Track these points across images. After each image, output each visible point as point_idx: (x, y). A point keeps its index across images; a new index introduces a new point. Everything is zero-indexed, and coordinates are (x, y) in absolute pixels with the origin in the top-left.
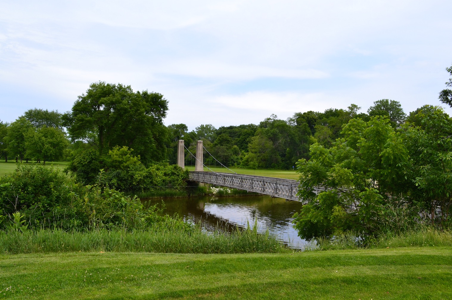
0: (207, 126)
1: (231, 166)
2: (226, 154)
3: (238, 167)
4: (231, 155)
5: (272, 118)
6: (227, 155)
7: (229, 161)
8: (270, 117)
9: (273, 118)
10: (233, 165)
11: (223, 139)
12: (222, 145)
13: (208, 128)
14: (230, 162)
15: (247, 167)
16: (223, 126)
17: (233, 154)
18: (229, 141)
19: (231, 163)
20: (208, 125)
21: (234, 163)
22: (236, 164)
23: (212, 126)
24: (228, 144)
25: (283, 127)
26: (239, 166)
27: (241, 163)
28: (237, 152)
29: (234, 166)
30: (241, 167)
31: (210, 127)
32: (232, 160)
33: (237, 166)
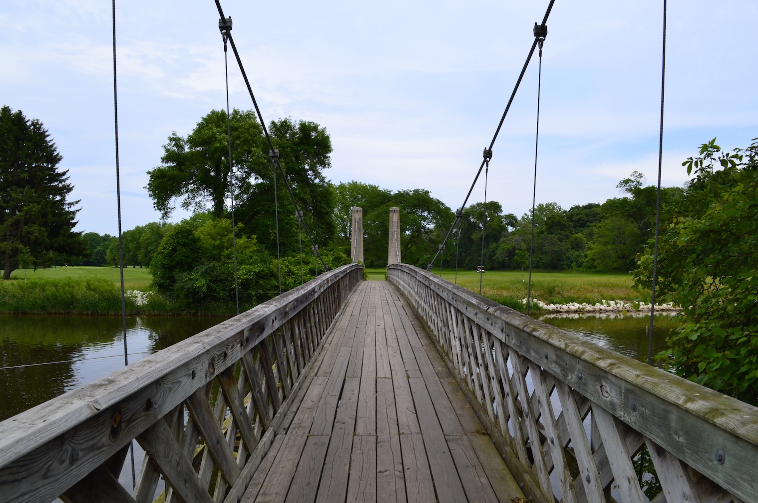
0: (548, 205)
1: (566, 269)
2: (557, 249)
3: (578, 271)
4: (567, 249)
5: (632, 178)
6: (559, 251)
7: (563, 261)
8: (630, 178)
9: (635, 178)
10: (569, 267)
11: (553, 222)
12: (552, 234)
13: (549, 209)
14: (565, 262)
15: (594, 270)
16: (577, 205)
17: (570, 247)
18: (565, 225)
19: (567, 265)
20: (551, 204)
21: (572, 263)
22: (574, 265)
23: (558, 206)
24: (563, 232)
25: (649, 192)
26: (579, 268)
27: (585, 264)
28: (580, 245)
29: (571, 270)
30: (583, 271)
31: (553, 208)
32: (568, 258)
33: (576, 269)
